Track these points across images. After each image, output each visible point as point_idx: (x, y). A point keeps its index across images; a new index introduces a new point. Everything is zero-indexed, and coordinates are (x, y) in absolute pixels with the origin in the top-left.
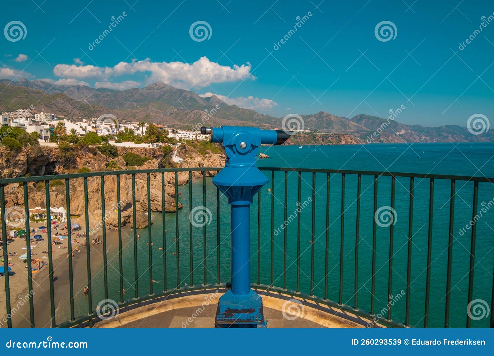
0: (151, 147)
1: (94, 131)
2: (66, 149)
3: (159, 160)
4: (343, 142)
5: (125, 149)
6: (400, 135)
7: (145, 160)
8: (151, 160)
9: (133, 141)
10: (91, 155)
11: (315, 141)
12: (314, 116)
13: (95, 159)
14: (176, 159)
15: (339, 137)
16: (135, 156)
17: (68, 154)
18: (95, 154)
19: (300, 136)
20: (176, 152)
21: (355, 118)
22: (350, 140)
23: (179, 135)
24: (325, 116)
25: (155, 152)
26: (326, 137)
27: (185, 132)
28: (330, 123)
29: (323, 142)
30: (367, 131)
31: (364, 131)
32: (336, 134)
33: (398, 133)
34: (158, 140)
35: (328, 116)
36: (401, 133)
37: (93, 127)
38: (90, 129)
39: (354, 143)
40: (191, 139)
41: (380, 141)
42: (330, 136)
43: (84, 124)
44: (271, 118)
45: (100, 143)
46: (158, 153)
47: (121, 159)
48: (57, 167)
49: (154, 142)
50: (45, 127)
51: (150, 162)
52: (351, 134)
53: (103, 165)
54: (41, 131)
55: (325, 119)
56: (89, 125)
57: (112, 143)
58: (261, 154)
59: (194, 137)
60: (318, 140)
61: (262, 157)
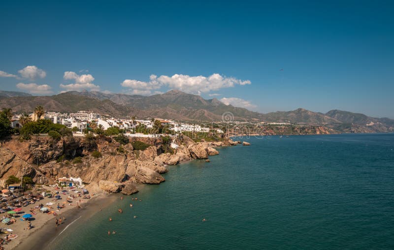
0: (154, 137)
1: (118, 125)
2: (90, 138)
3: (159, 146)
4: (318, 133)
5: (135, 138)
6: (369, 127)
7: (148, 146)
8: (152, 146)
9: (143, 132)
10: (107, 143)
11: (294, 132)
12: (293, 112)
13: (110, 146)
14: (174, 146)
15: (314, 128)
16: (141, 143)
17: (92, 142)
18: (110, 142)
19: (281, 128)
20: (174, 141)
21: (329, 112)
22: (324, 131)
23: (182, 128)
24: (303, 112)
25: (156, 140)
26: (303, 129)
27: (187, 126)
28: (307, 117)
29: (300, 132)
30: (340, 123)
31: (336, 123)
32: (312, 126)
33: (367, 125)
34: (160, 132)
35: (306, 111)
36: (370, 125)
37: (118, 123)
38: (115, 124)
39: (328, 133)
40: (190, 131)
41: (352, 132)
42: (307, 128)
43: (112, 121)
44: (259, 114)
45: (117, 134)
46: (158, 141)
47: (130, 146)
48: (84, 150)
49: (156, 133)
50: (84, 123)
51: (151, 148)
52: (325, 126)
53: (115, 149)
54: (81, 126)
55: (303, 114)
56: (115, 121)
57: (127, 134)
58: (244, 142)
59: (193, 129)
60: (296, 131)
61: (244, 145)
